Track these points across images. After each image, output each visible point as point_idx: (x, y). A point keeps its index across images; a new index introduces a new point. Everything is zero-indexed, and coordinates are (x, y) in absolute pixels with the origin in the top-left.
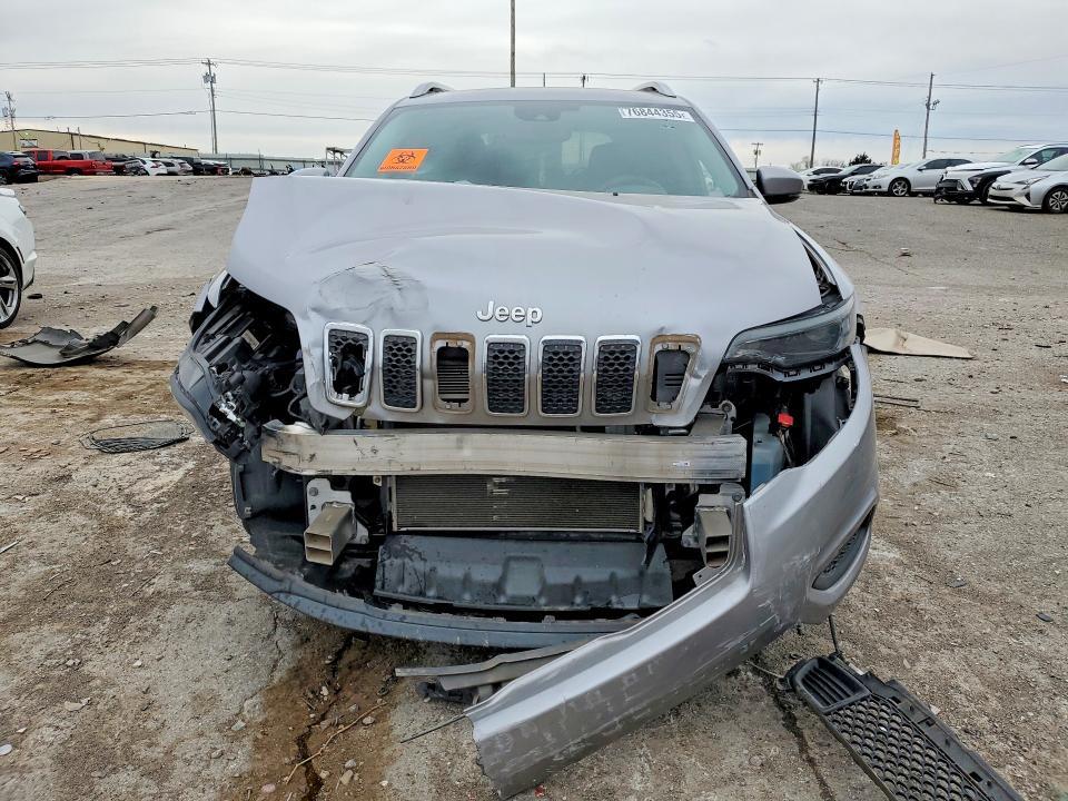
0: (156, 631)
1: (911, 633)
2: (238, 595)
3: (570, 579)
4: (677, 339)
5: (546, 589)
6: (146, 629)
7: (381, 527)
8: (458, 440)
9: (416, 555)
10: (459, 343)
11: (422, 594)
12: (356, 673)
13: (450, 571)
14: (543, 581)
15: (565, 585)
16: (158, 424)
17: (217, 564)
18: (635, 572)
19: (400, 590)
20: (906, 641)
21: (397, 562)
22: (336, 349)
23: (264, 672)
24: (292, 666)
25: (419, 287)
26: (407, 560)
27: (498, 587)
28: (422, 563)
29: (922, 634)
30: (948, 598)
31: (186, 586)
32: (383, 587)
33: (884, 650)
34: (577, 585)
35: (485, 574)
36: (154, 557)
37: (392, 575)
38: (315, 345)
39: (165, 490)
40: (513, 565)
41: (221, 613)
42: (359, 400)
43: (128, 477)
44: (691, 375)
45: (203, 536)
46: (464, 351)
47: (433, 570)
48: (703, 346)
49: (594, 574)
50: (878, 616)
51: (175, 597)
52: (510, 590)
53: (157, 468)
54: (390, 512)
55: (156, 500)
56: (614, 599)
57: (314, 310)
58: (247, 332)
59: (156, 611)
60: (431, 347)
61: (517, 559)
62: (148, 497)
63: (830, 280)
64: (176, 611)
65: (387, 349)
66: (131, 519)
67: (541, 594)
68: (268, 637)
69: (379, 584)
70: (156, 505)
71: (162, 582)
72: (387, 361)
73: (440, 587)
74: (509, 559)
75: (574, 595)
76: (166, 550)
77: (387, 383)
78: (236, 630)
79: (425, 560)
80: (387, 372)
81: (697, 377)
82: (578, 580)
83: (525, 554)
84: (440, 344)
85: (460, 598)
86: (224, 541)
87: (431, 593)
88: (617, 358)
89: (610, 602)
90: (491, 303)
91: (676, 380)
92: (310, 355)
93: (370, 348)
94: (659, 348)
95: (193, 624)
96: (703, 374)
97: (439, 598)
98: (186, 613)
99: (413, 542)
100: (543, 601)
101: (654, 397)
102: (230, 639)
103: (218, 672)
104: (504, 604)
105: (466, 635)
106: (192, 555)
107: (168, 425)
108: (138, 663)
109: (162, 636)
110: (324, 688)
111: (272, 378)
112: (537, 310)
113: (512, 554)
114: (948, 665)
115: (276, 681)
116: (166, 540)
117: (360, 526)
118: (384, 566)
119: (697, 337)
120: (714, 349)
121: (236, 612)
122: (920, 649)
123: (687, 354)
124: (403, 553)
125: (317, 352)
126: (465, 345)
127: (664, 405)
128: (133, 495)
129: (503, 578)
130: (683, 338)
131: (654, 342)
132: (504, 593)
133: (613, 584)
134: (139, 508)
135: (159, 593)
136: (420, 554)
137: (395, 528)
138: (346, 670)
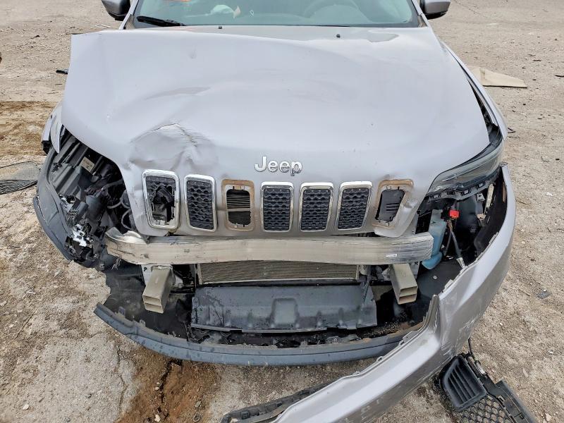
0: (36, 373)
1: (524, 343)
2: (91, 331)
3: (314, 314)
4: (397, 182)
5: (299, 319)
6: (29, 371)
7: (191, 280)
8: (242, 243)
9: (216, 302)
10: (242, 188)
11: (222, 325)
12: (177, 398)
13: (239, 312)
14: (297, 314)
15: (311, 317)
16: (22, 165)
17: (73, 302)
18: (354, 307)
19: (207, 323)
20: (523, 352)
21: (204, 307)
22: (152, 191)
23: (114, 405)
24: (134, 396)
25: (210, 145)
26: (211, 307)
27: (270, 319)
28: (221, 308)
29: (530, 344)
30: (541, 308)
31: (54, 325)
32: (196, 322)
33: (510, 361)
34: (319, 316)
35: (261, 313)
36: (30, 297)
37: (202, 316)
38: (136, 188)
39: (32, 230)
40: (278, 304)
41: (80, 349)
42: (172, 225)
43: (6, 219)
44: (405, 205)
45: (62, 274)
46: (247, 193)
47: (229, 311)
48: (415, 186)
49: (329, 309)
50: (502, 329)
51: (47, 336)
52: (278, 320)
53: (26, 209)
54: (197, 275)
55: (27, 241)
56: (341, 322)
57: (133, 162)
58: (85, 158)
59: (35, 352)
60: (222, 190)
61: (280, 300)
62: (21, 238)
63: (493, 121)
64: (50, 352)
65: (190, 190)
66: (11, 260)
67: (296, 321)
68: (115, 370)
69: (194, 320)
70: (27, 245)
71: (37, 323)
72: (190, 199)
73: (233, 321)
74: (276, 300)
75: (317, 322)
76: (37, 289)
77: (192, 213)
78: (92, 367)
79: (222, 306)
80: (191, 207)
81: (408, 206)
82: (319, 314)
83: (286, 297)
84: (229, 187)
85: (246, 327)
86: (77, 278)
87: (228, 324)
88: (355, 198)
89: (339, 325)
90: (265, 158)
91: (394, 208)
92: (134, 197)
93: (177, 188)
94: (384, 188)
95: (61, 363)
96: (413, 205)
97: (232, 327)
98: (56, 353)
99: (214, 292)
100: (297, 326)
101: (377, 217)
102: (88, 375)
103: (83, 410)
104: (274, 329)
105: (253, 359)
106: (57, 293)
107: (30, 167)
108: (26, 406)
109: (40, 377)
110: (157, 416)
111: (107, 194)
112: (297, 163)
113: (277, 297)
114: (550, 371)
115: (123, 413)
116: (37, 279)
117: (177, 278)
118: (196, 310)
119: (411, 181)
120: (421, 187)
121: (91, 349)
122: (531, 358)
123: (403, 192)
124: (208, 301)
125: (138, 193)
126: (247, 189)
127: (383, 222)
128: (10, 236)
129: (272, 315)
130: (403, 182)
131: (380, 186)
132: (273, 322)
133: (342, 314)
134: (15, 249)
135: (36, 333)
136: (219, 301)
137: (201, 283)
138: (170, 395)
